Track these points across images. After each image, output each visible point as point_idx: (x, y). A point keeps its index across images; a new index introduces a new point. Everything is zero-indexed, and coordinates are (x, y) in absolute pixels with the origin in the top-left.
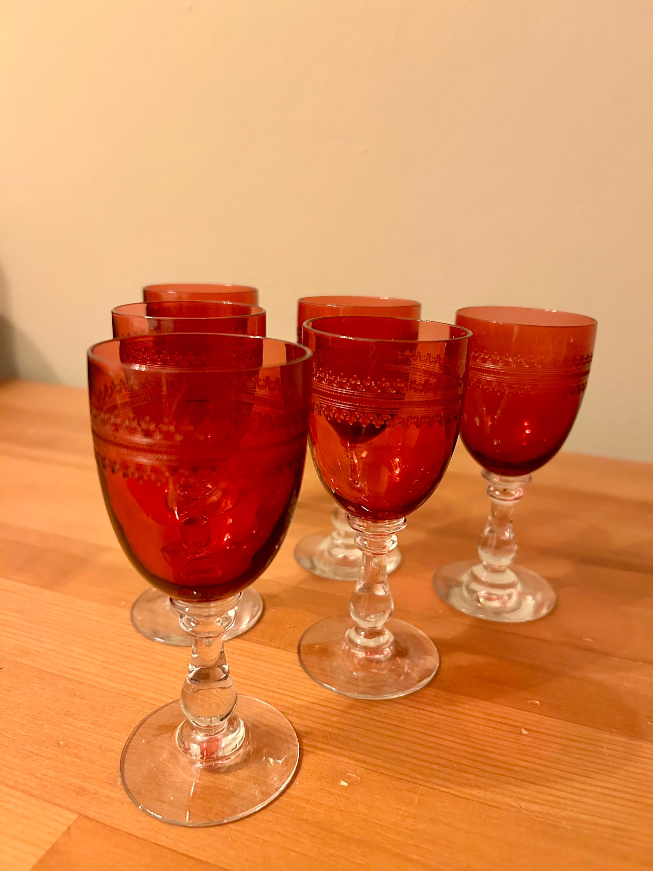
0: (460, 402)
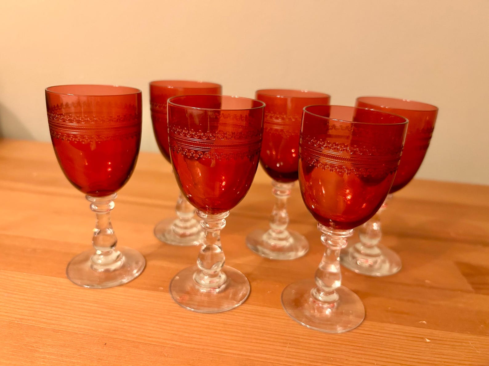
0: (260, 144)
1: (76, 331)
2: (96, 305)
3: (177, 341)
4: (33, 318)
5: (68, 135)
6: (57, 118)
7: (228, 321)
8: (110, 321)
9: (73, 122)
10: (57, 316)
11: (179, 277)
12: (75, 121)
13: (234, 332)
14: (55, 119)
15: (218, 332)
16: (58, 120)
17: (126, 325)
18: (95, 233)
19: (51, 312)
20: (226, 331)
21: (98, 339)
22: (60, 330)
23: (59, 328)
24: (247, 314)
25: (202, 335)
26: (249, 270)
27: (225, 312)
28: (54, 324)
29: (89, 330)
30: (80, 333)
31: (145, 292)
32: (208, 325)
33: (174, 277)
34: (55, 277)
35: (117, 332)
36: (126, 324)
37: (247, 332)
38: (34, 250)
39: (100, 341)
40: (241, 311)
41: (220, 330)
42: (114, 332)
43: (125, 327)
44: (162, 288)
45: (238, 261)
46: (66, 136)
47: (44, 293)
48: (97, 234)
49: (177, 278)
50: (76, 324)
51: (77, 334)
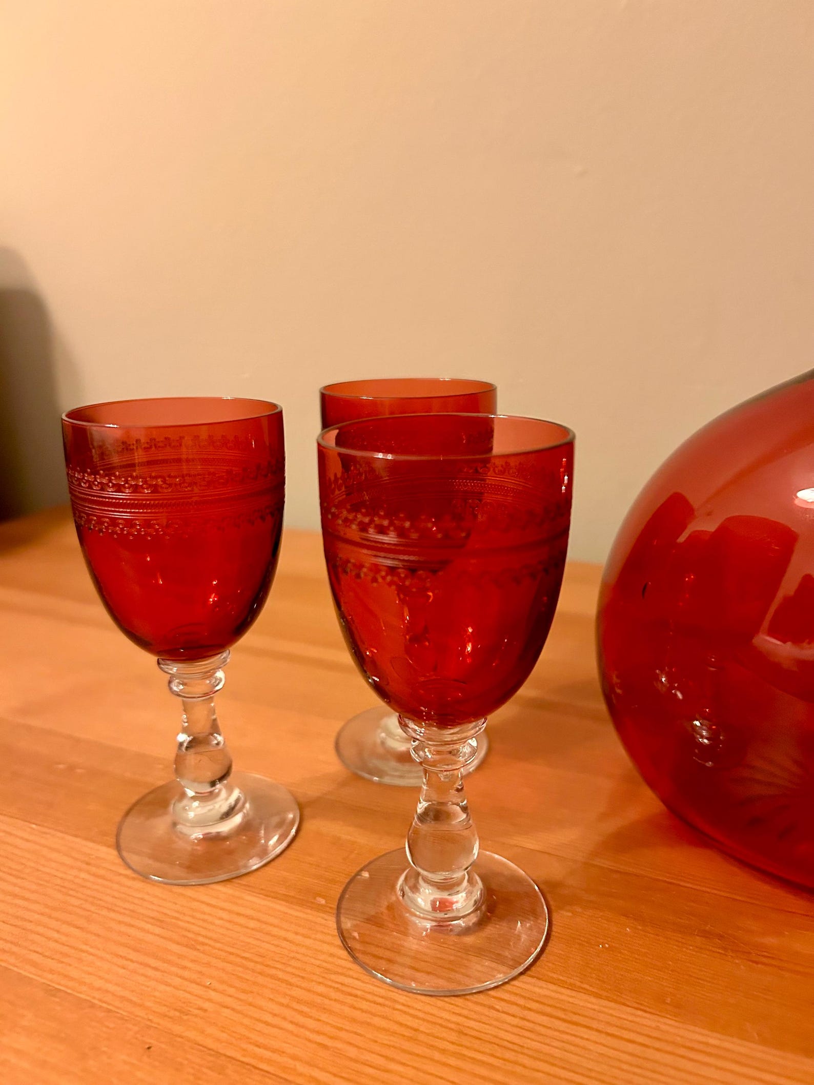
1: (94, 998)
2: (158, 930)
3: (322, 1069)
4: (15, 949)
5: (114, 522)
6: (88, 481)
7: (472, 1024)
8: (177, 981)
9: (123, 489)
10: (65, 949)
11: (370, 875)
12: (129, 488)
13: (482, 1063)
14: (82, 484)
15: (437, 1056)
16: (90, 487)
17: (210, 1000)
18: (181, 744)
19: (56, 935)
20: (463, 1057)
21: (136, 1028)
22: (60, 990)
23: (59, 984)
24: (530, 1009)
25: (392, 1060)
26: (555, 871)
27: (468, 997)
28: (51, 971)
29: (123, 999)
30: (101, 1007)
31: (280, 907)
32: (416, 1030)
33: (358, 873)
34: (94, 842)
35: (185, 1017)
36: (213, 994)
37: (519, 1069)
38: (71, 768)
39: (138, 1036)
40: (513, 998)
41: (444, 1051)
42: (177, 1014)
43: (206, 1005)
44: (323, 902)
45: (530, 843)
46: (107, 522)
47: (59, 881)
48: (184, 749)
49: (366, 875)
50: (100, 978)
51: (93, 1006)
